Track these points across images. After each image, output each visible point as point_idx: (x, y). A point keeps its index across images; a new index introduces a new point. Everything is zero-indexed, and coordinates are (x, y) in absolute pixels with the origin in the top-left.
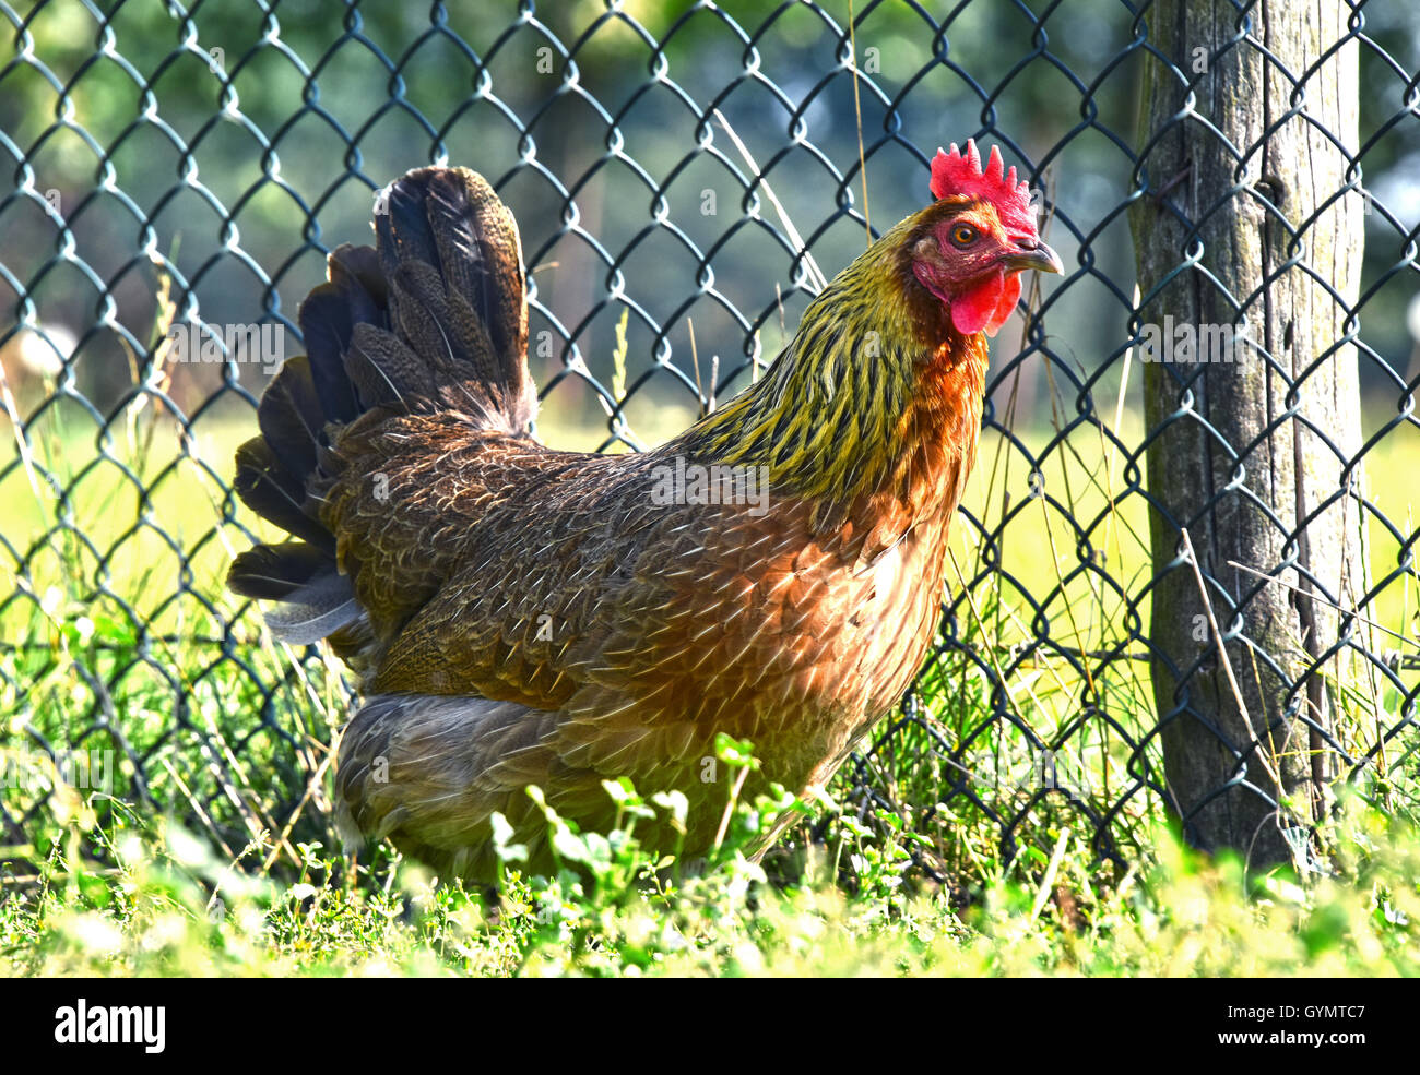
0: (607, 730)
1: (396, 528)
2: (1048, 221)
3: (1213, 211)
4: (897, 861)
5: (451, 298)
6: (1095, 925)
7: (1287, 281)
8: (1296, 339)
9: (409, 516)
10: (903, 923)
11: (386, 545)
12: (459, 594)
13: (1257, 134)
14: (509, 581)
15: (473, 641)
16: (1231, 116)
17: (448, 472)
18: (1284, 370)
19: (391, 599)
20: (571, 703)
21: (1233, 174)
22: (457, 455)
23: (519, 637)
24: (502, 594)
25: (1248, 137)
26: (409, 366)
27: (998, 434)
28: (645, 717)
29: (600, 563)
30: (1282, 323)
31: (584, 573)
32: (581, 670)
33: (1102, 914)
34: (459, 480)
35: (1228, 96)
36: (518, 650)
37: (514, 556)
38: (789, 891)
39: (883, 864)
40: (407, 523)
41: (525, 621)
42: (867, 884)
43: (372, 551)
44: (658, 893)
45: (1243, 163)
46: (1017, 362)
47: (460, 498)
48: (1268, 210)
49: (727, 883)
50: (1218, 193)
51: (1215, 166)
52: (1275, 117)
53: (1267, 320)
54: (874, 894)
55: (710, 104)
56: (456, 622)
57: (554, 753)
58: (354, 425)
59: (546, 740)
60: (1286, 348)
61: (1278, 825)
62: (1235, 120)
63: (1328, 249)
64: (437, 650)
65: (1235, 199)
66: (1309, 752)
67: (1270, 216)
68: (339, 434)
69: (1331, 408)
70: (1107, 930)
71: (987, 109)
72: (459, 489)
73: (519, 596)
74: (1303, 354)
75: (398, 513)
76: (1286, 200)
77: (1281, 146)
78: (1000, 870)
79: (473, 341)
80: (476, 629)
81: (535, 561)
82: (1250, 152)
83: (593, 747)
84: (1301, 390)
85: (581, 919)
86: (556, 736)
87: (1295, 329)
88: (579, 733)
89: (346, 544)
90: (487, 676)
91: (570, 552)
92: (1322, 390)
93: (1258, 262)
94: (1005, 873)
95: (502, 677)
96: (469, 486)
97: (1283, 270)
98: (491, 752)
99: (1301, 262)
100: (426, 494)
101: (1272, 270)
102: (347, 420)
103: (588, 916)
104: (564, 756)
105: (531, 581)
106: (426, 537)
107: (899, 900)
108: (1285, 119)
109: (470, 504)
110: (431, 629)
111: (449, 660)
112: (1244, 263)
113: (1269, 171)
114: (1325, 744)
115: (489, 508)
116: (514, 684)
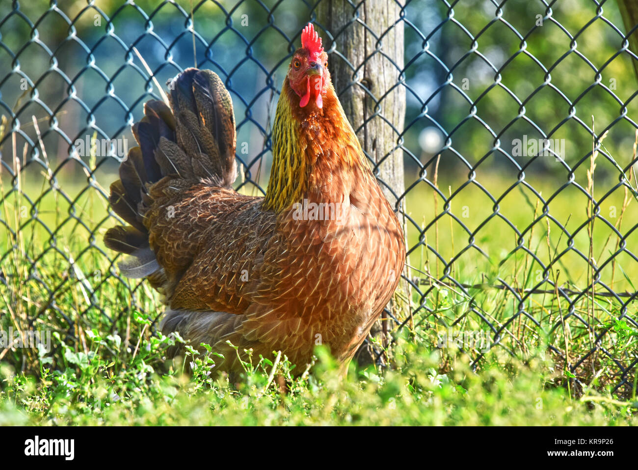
0: (262, 323)
1: (174, 232)
2: (274, 97)
3: (343, 92)
4: (209, 364)
5: (201, 129)
6: (292, 391)
7: (374, 122)
8: (377, 146)
9: (178, 226)
10: (212, 391)
11: (169, 240)
12: (200, 264)
13: (361, 60)
14: (218, 258)
15: (205, 285)
16: (350, 52)
17: (195, 206)
18: (372, 159)
19: (172, 263)
20: (247, 312)
21: (351, 77)
22: (199, 198)
23: (223, 283)
24: (216, 264)
25: (358, 61)
26: (182, 159)
27: (252, 185)
28: (278, 316)
29: (254, 248)
30: (372, 139)
31: (248, 253)
32: (249, 296)
33: (295, 387)
34: (199, 210)
35: (349, 44)
36: (223, 289)
37: (220, 247)
38: (163, 376)
39: (203, 365)
40: (178, 229)
41: (225, 276)
42: (196, 374)
43: (164, 242)
44: (108, 378)
45: (356, 72)
46: (261, 155)
47: (200, 218)
48: (366, 92)
49: (138, 373)
50: (345, 85)
51: (344, 74)
52: (369, 53)
53: (365, 138)
54: (199, 378)
55: (131, 44)
56: (198, 277)
57: (241, 335)
58: (157, 183)
59: (238, 329)
60: (373, 150)
61: (368, 350)
62: (352, 54)
63: (390, 109)
64: (192, 290)
65: (352, 88)
66: (381, 319)
67: (367, 94)
68: (150, 188)
69: (392, 176)
70: (297, 393)
71: (248, 48)
72: (200, 214)
73: (222, 264)
74: (380, 152)
75: (174, 225)
76: (373, 88)
77: (371, 65)
78: (253, 368)
79: (211, 148)
80: (206, 280)
81: (228, 249)
82: (359, 68)
83: (258, 330)
84: (379, 167)
85: (75, 388)
86: (242, 327)
87: (377, 142)
88: (251, 325)
89: (153, 238)
90: (212, 300)
91: (242, 244)
92: (388, 168)
93: (362, 114)
94: (254, 369)
95: (218, 300)
96: (204, 212)
97: (372, 117)
98: (216, 336)
99: (380, 114)
100: (186, 216)
101: (368, 117)
102: (154, 182)
103: (78, 387)
104: (245, 336)
105: (227, 258)
106: (186, 236)
107: (210, 381)
108: (373, 54)
109: (204, 221)
110: (189, 280)
111: (197, 294)
112: (356, 114)
113: (367, 76)
114: (388, 316)
115: (212, 222)
116: (223, 303)
